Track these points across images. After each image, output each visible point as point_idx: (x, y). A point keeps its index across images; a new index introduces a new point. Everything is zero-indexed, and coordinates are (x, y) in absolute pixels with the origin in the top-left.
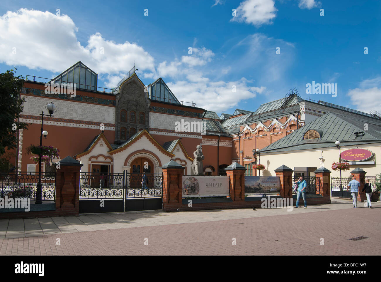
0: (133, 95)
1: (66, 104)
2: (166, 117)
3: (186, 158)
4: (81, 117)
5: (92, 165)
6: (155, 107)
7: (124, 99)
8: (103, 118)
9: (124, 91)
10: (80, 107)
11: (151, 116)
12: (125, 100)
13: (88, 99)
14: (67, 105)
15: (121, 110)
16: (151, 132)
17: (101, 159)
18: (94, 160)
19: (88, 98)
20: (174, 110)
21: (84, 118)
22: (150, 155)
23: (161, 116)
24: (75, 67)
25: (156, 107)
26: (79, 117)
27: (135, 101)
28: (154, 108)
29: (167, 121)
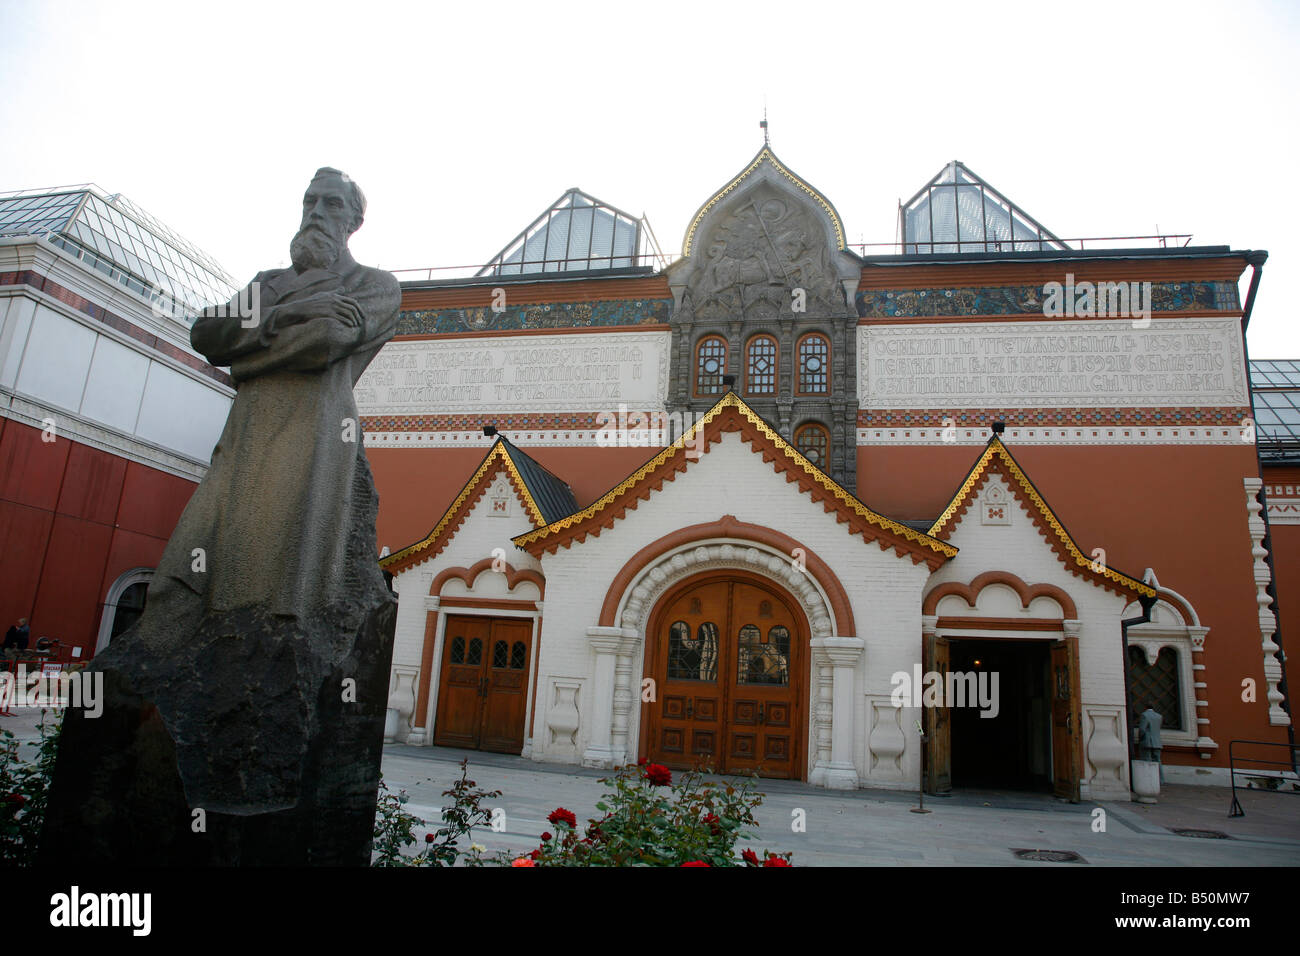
0: (758, 254)
1: (458, 351)
2: (966, 338)
3: (1069, 575)
4: (513, 400)
5: (449, 616)
6: (890, 296)
7: (716, 283)
8: (610, 389)
9: (716, 246)
10: (512, 356)
11: (872, 346)
12: (719, 287)
13: (549, 313)
14: (462, 354)
15: (695, 336)
16: (871, 432)
17: (491, 587)
18: (454, 589)
19: (547, 308)
20: (1014, 291)
21: (524, 400)
22: (773, 555)
23: (933, 338)
24: (554, 213)
25: (895, 295)
26: (504, 400)
27: (771, 281)
28: (884, 300)
29: (975, 359)
